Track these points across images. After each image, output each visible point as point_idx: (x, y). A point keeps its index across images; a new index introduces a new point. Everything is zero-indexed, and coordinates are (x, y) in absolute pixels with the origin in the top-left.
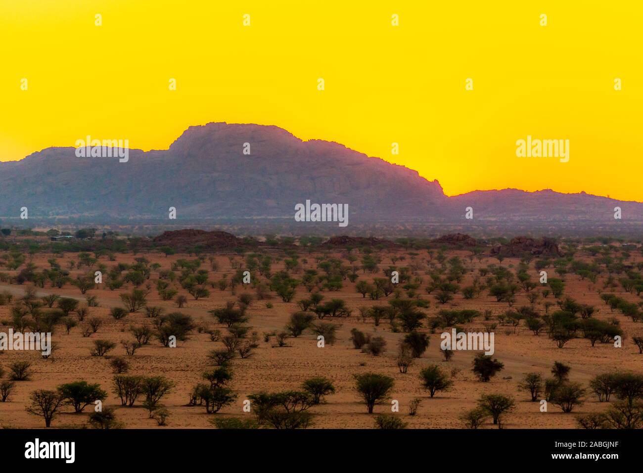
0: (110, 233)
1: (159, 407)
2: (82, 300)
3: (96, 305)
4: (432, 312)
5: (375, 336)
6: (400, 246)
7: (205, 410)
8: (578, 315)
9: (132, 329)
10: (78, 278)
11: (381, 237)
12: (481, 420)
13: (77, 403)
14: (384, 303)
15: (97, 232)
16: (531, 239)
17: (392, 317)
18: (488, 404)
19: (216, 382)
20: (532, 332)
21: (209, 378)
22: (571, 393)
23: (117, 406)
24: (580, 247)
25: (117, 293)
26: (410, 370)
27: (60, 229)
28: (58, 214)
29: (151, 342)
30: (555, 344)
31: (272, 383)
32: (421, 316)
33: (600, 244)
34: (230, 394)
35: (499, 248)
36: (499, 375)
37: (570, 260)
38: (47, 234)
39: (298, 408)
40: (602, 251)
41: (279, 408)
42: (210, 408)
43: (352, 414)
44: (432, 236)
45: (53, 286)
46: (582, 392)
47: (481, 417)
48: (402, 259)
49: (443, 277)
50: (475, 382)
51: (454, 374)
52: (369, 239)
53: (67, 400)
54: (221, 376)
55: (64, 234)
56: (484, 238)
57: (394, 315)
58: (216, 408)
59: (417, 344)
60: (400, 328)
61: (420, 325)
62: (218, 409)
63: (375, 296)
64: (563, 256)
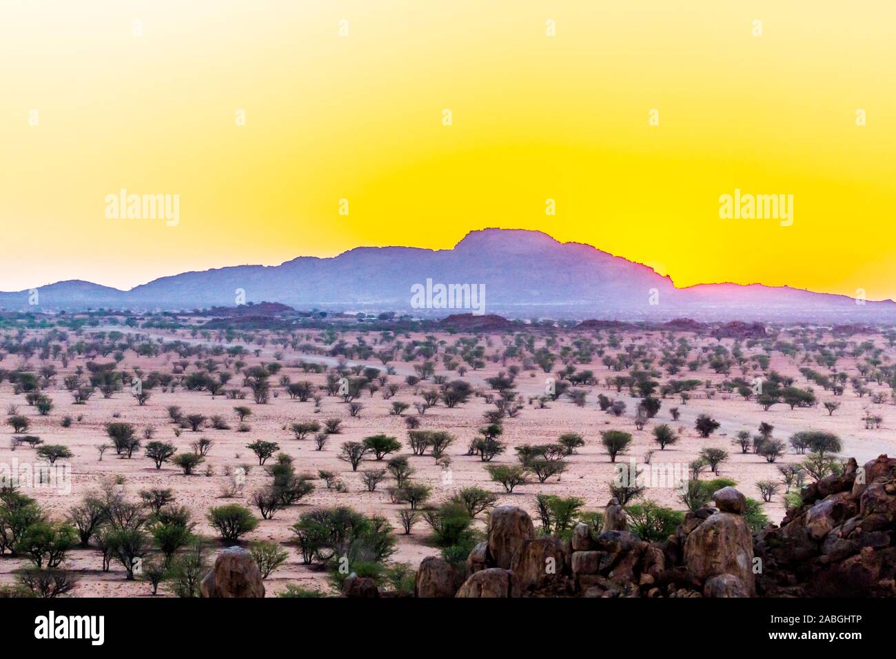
0: (406, 316)
1: (443, 456)
2: (383, 370)
3: (394, 374)
4: (663, 381)
5: (617, 400)
6: (638, 328)
7: (480, 459)
8: (780, 384)
9: (423, 393)
10: (380, 352)
11: (623, 321)
12: (701, 468)
13: (378, 453)
14: (625, 373)
15: (396, 315)
16: (744, 323)
17: (631, 385)
18: (707, 455)
19: (489, 436)
20: (743, 398)
21: (484, 432)
22: (774, 447)
23: (410, 455)
24: (783, 330)
25: (412, 364)
26: (645, 428)
27: (366, 312)
28: (365, 301)
29: (438, 404)
30: (762, 407)
31: (534, 437)
32: (655, 384)
33: (799, 328)
34: (501, 446)
35: (718, 330)
36: (717, 432)
37: (774, 340)
38: (356, 316)
39: (555, 458)
40: (802, 333)
41: (540, 458)
42: (484, 457)
43: (598, 463)
44: (664, 320)
45: (360, 358)
46: (783, 446)
47: (701, 466)
48: (640, 338)
49: (672, 353)
50: (698, 437)
51: (680, 431)
52: (614, 322)
53: (370, 450)
54: (494, 431)
55: (369, 316)
56: (706, 322)
57: (633, 383)
58: (489, 457)
59: (651, 407)
60: (637, 394)
61: (653, 391)
62: (491, 458)
63: (617, 368)
64: (769, 337)
